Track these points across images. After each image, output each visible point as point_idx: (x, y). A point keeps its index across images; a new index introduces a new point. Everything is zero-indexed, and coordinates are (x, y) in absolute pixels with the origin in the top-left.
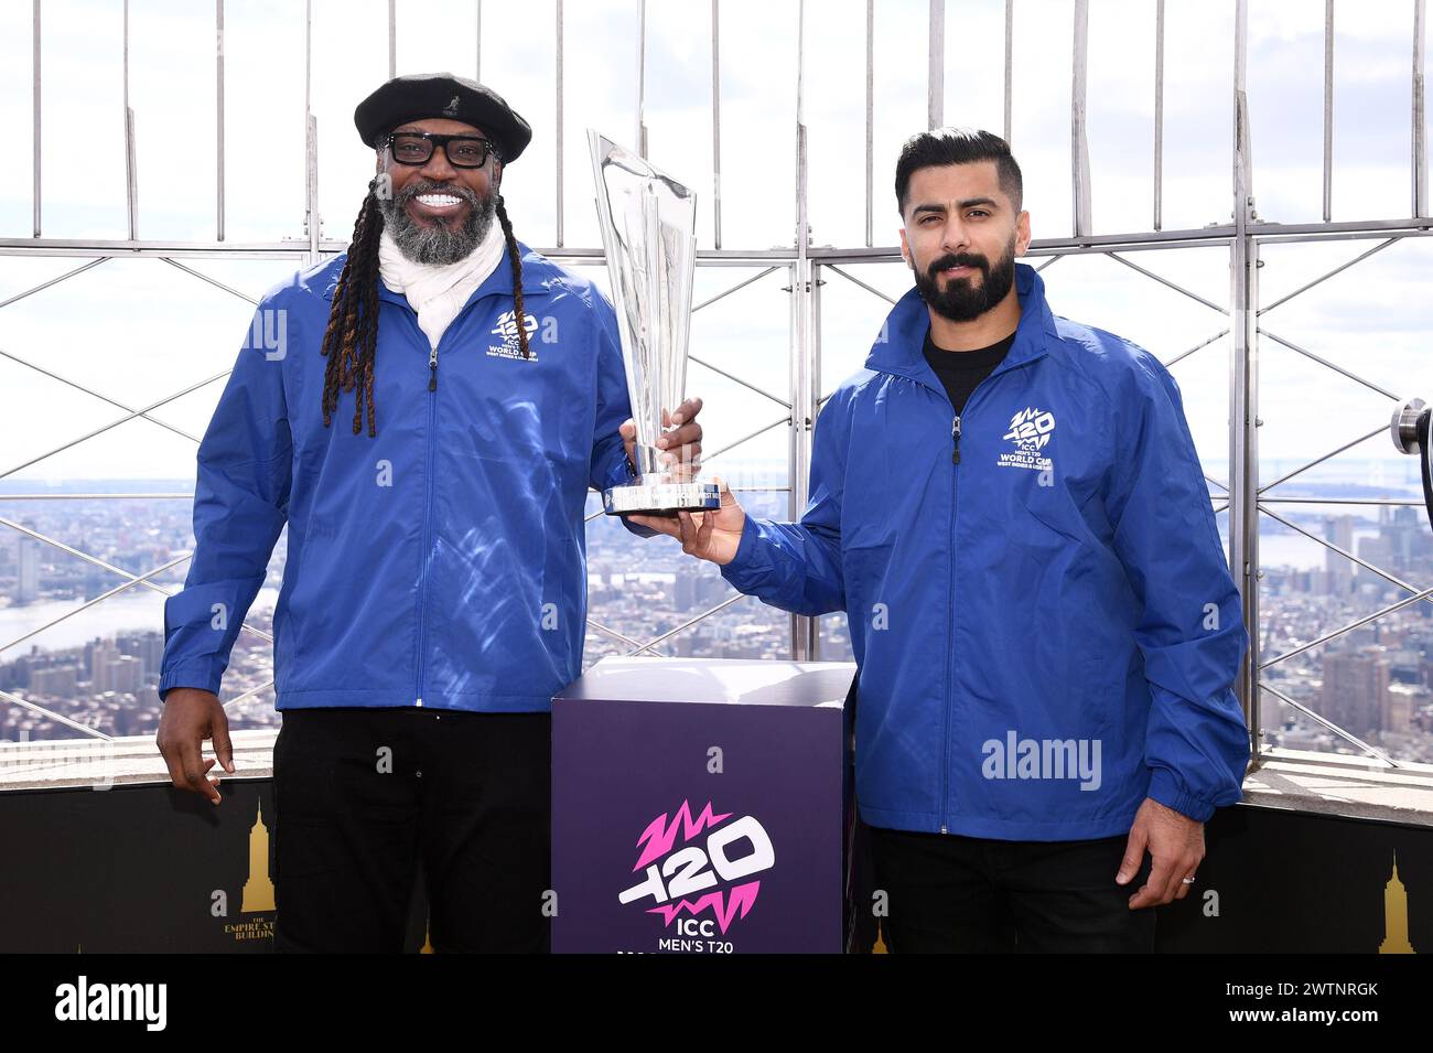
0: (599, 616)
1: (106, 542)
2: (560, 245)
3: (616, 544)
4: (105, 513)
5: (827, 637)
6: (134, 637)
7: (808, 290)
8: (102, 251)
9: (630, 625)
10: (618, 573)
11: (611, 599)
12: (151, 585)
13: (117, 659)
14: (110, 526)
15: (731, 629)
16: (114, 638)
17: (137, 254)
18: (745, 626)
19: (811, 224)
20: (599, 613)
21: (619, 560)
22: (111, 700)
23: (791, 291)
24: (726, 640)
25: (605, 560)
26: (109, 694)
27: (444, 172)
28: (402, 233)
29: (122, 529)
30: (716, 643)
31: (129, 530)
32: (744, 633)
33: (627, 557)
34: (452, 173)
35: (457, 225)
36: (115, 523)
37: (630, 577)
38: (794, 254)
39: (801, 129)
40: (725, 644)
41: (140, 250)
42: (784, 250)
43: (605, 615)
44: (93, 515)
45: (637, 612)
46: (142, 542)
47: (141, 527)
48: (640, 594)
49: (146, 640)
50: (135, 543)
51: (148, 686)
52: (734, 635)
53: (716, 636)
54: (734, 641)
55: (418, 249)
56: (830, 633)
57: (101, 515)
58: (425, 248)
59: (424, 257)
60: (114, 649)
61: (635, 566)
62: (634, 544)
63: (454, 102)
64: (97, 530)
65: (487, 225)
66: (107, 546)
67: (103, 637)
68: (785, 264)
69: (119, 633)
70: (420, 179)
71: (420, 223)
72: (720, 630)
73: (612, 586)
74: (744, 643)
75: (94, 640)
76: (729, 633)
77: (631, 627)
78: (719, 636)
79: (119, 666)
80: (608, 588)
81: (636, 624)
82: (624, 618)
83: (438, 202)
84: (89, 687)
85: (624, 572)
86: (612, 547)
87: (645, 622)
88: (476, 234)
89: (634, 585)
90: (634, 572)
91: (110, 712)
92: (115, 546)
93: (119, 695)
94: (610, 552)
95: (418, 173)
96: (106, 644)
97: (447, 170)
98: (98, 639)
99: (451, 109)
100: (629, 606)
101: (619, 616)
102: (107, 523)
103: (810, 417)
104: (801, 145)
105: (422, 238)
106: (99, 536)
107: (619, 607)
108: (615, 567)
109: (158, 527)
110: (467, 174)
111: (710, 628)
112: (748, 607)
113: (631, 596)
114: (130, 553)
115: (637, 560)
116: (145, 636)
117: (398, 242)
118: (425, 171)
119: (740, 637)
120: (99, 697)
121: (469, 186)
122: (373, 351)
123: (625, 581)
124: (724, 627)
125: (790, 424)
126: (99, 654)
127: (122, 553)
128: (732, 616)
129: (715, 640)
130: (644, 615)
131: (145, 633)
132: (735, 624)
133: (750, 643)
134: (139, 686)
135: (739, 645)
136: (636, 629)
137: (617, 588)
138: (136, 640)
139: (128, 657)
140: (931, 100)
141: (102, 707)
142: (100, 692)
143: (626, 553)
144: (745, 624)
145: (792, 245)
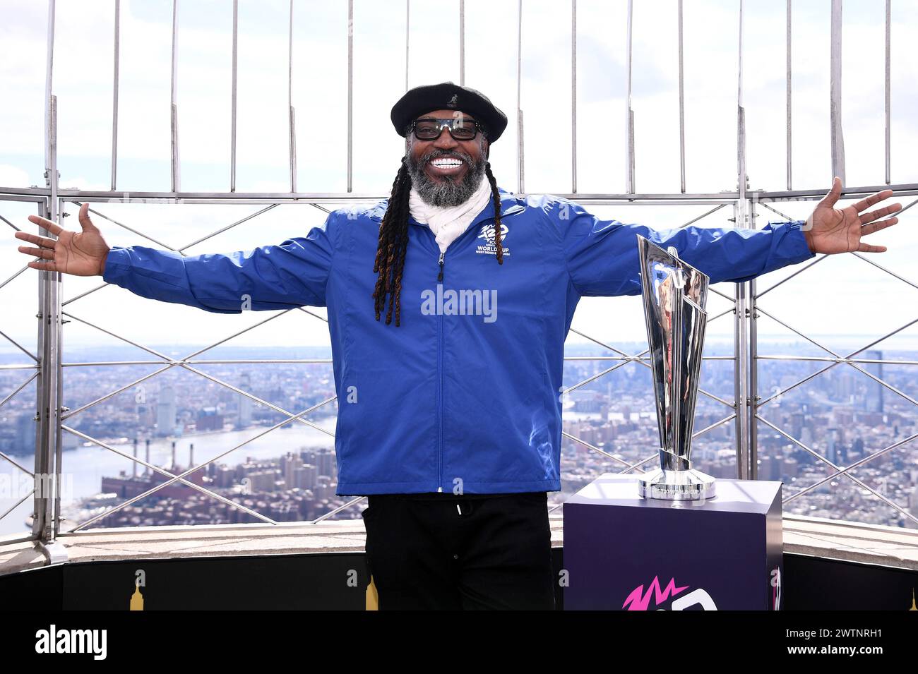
0: (622, 442)
1: (294, 388)
2: (575, 191)
3: (634, 392)
4: (294, 368)
5: (784, 459)
6: (311, 452)
7: (746, 220)
8: (274, 200)
9: (644, 449)
10: (635, 412)
11: (630, 431)
12: (304, 421)
13: (300, 466)
14: (297, 377)
15: (715, 452)
16: (299, 454)
17: (296, 201)
18: (724, 451)
19: (748, 175)
20: (622, 439)
21: (636, 403)
22: (297, 494)
23: (735, 221)
24: (711, 460)
25: (626, 403)
26: (296, 490)
27: (449, 144)
28: (422, 187)
29: (304, 380)
30: (704, 462)
31: (309, 380)
32: (724, 455)
33: (641, 401)
34: (455, 144)
35: (460, 180)
36: (300, 376)
37: (643, 415)
38: (737, 196)
39: (741, 110)
40: (710, 463)
41: (298, 199)
42: (730, 193)
43: (626, 441)
44: (286, 370)
45: (648, 440)
46: (317, 389)
47: (317, 378)
48: (650, 427)
49: (319, 454)
50: (312, 389)
51: (320, 485)
52: (717, 457)
53: (704, 457)
54: (717, 461)
55: (433, 196)
56: (786, 457)
57: (291, 370)
58: (438, 196)
59: (437, 202)
60: (299, 459)
61: (647, 408)
62: (647, 392)
63: (454, 98)
64: (289, 380)
65: (480, 179)
66: (295, 390)
67: (292, 451)
68: (730, 203)
69: (303, 449)
70: (434, 149)
71: (434, 180)
72: (707, 453)
73: (631, 421)
74: (724, 462)
75: (286, 453)
76: (713, 455)
77: (644, 450)
78: (707, 458)
79: (302, 472)
80: (628, 423)
81: (648, 448)
82: (640, 443)
83: (446, 164)
84: (283, 485)
85: (639, 411)
86: (632, 394)
87: (655, 446)
88: (472, 184)
89: (647, 421)
90: (646, 411)
91: (297, 502)
92: (300, 390)
93: (302, 491)
94: (630, 398)
95: (432, 145)
96: (294, 456)
97: (451, 142)
98: (289, 453)
99: (452, 103)
100: (643, 435)
101: (636, 442)
102: (295, 376)
103: (749, 308)
104: (741, 121)
105: (435, 189)
106: (290, 384)
107: (636, 436)
108: (633, 408)
109: (327, 378)
110: (465, 144)
111: (700, 452)
112: (727, 437)
113: (644, 428)
114: (310, 396)
115: (648, 403)
116: (318, 451)
117: (420, 193)
118: (437, 144)
119: (721, 458)
120: (289, 492)
121: (467, 153)
122: (402, 268)
123: (640, 418)
124: (710, 451)
125: (735, 313)
126: (290, 463)
127: (304, 396)
128: (715, 443)
129: (703, 460)
130: (653, 441)
131: (319, 449)
132: (717, 449)
133: (728, 462)
134: (315, 485)
135: (721, 464)
136: (649, 451)
137: (635, 422)
138: (313, 454)
139: (308, 465)
140: (832, 88)
141: (291, 498)
142: (289, 489)
143: (640, 398)
144: (725, 448)
145: (735, 190)
